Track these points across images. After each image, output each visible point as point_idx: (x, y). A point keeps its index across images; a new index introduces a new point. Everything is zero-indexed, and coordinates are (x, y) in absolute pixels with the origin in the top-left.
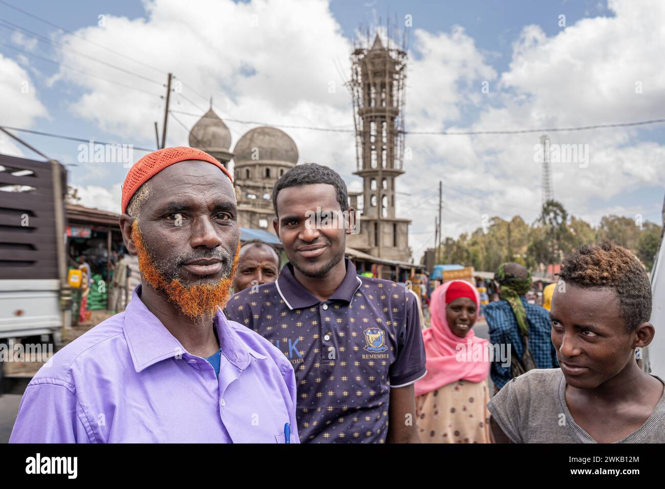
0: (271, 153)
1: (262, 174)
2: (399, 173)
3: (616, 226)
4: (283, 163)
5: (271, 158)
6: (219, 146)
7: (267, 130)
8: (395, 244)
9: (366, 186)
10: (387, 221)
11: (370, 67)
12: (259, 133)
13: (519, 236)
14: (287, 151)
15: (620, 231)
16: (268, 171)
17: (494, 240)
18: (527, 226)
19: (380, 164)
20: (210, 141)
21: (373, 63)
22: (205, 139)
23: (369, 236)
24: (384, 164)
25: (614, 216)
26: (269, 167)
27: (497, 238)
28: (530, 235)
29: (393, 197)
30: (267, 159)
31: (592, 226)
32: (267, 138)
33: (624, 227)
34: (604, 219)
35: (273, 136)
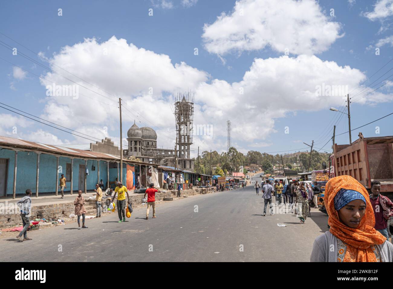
0: (149, 136)
1: (146, 144)
2: (191, 144)
3: (253, 155)
4: (153, 140)
5: (149, 139)
6: (139, 137)
7: (147, 129)
8: (190, 168)
9: (180, 148)
10: (188, 160)
11: (182, 108)
12: (145, 130)
13: (216, 160)
14: (154, 136)
15: (255, 157)
16: (148, 143)
17: (206, 161)
18: (219, 155)
19: (185, 141)
20: (136, 135)
21: (183, 107)
22: (134, 134)
23: (182, 165)
24: (186, 140)
25: (253, 151)
26: (149, 142)
27: (207, 160)
28: (220, 159)
29: (189, 152)
30: (148, 139)
31: (244, 155)
32: (148, 131)
33: (256, 155)
34: (249, 152)
35: (150, 131)
